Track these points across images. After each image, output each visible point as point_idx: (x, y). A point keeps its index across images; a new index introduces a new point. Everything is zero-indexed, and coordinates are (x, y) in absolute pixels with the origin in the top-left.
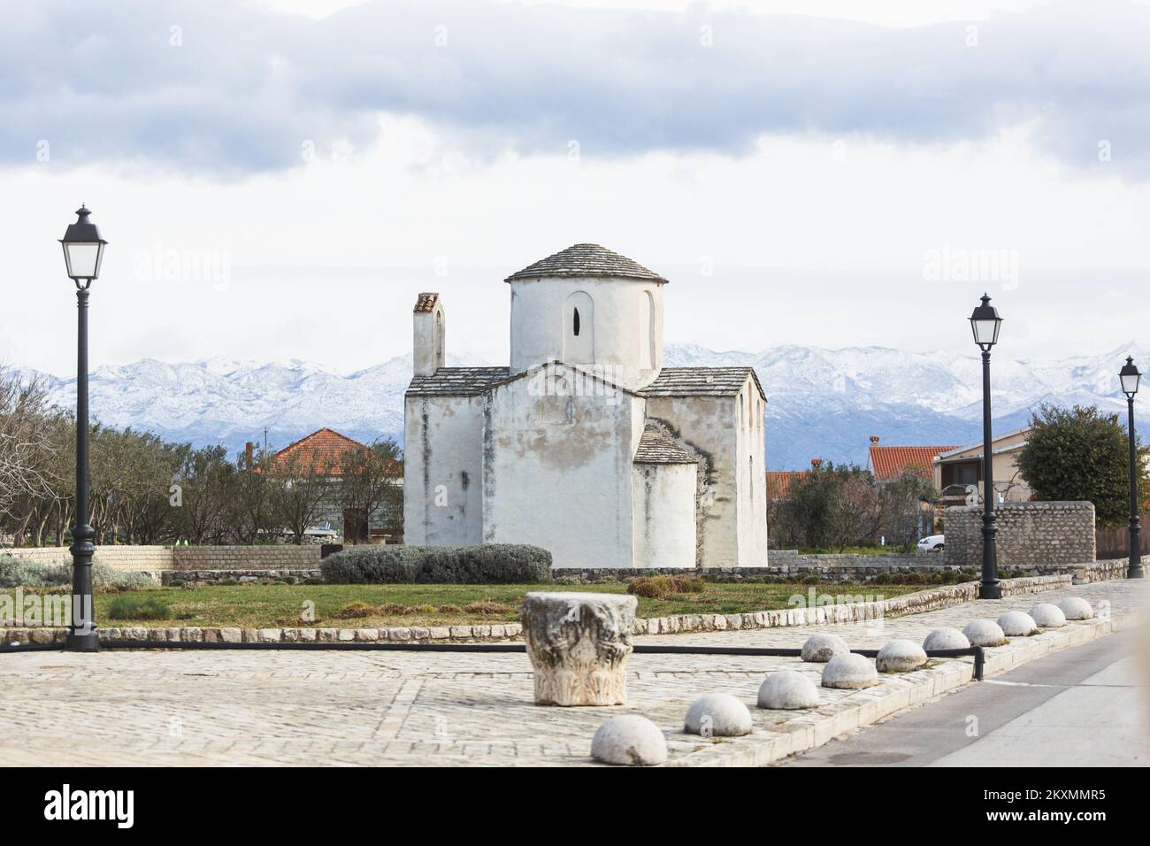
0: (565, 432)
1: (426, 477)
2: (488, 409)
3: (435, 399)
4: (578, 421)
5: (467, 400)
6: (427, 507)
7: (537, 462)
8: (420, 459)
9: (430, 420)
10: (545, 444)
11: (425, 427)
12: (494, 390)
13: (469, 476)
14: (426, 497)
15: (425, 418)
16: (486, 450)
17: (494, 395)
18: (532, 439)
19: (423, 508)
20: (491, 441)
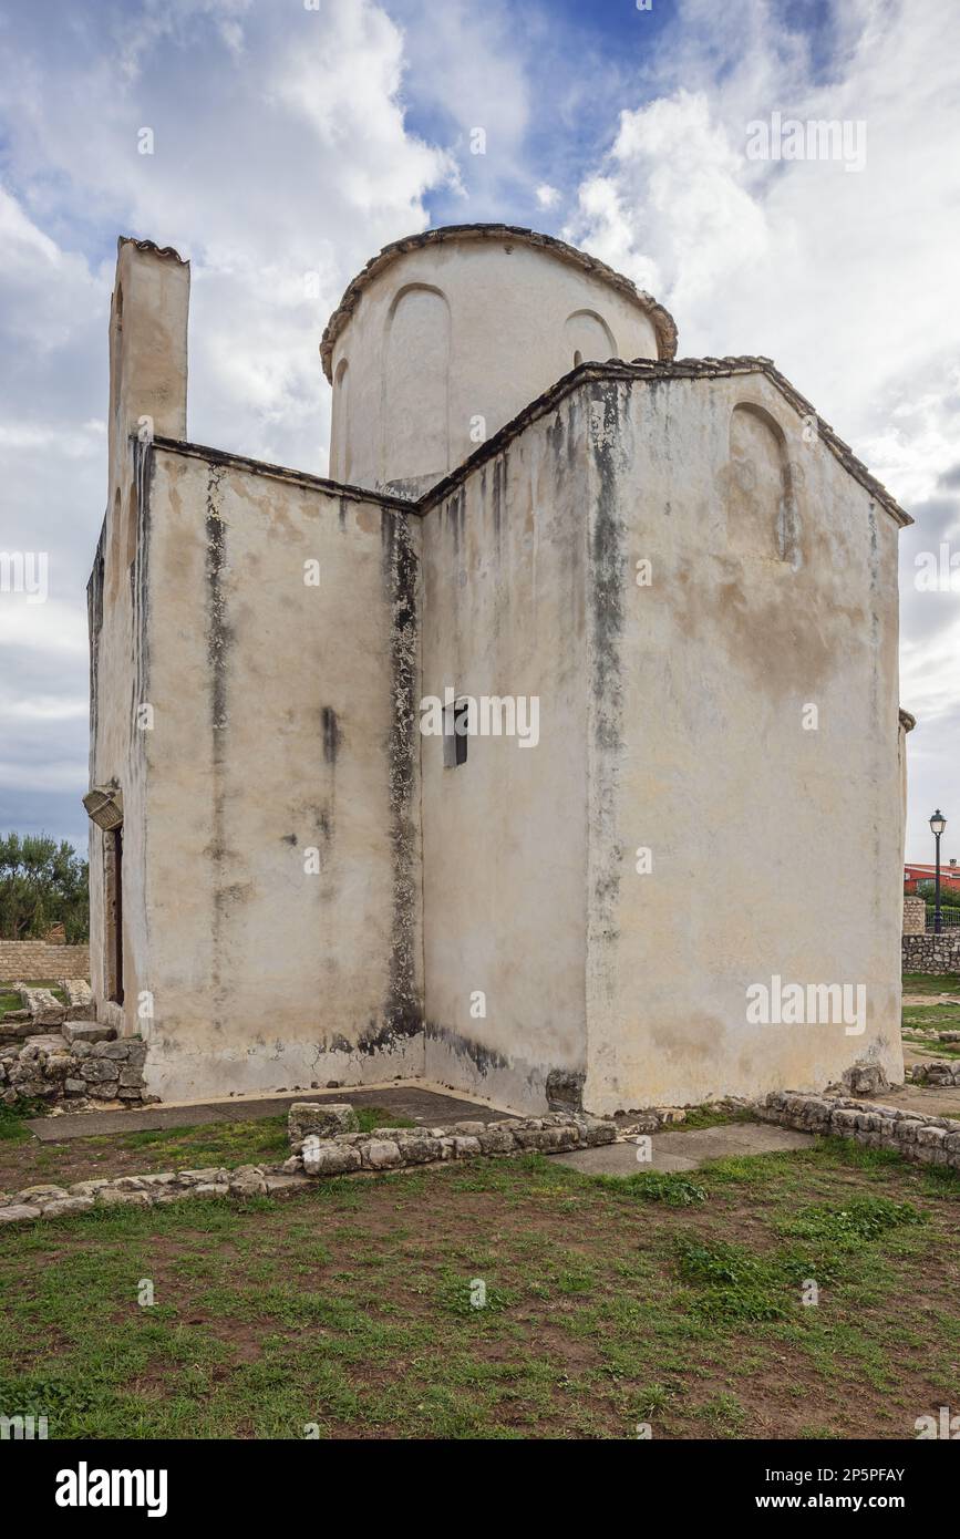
0: (781, 582)
1: (218, 709)
2: (606, 447)
3: (246, 479)
4: (806, 559)
5: (335, 505)
6: (219, 803)
7: (722, 658)
8: (199, 651)
9: (228, 536)
10: (740, 606)
11: (216, 557)
12: (621, 388)
13: (341, 725)
14: (218, 773)
15: (215, 528)
16: (601, 586)
17: (620, 405)
18: (712, 585)
19: (210, 808)
20: (613, 560)
